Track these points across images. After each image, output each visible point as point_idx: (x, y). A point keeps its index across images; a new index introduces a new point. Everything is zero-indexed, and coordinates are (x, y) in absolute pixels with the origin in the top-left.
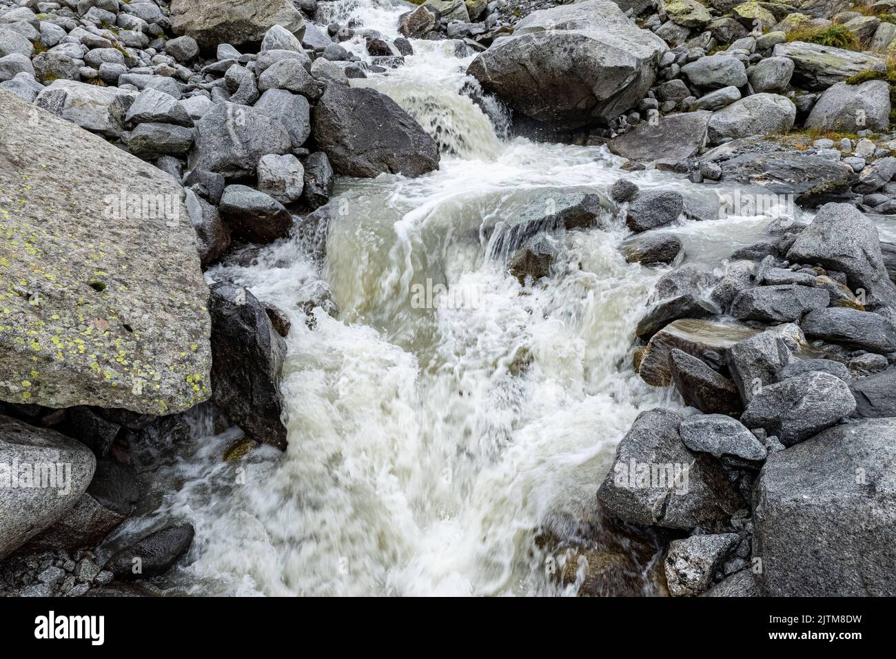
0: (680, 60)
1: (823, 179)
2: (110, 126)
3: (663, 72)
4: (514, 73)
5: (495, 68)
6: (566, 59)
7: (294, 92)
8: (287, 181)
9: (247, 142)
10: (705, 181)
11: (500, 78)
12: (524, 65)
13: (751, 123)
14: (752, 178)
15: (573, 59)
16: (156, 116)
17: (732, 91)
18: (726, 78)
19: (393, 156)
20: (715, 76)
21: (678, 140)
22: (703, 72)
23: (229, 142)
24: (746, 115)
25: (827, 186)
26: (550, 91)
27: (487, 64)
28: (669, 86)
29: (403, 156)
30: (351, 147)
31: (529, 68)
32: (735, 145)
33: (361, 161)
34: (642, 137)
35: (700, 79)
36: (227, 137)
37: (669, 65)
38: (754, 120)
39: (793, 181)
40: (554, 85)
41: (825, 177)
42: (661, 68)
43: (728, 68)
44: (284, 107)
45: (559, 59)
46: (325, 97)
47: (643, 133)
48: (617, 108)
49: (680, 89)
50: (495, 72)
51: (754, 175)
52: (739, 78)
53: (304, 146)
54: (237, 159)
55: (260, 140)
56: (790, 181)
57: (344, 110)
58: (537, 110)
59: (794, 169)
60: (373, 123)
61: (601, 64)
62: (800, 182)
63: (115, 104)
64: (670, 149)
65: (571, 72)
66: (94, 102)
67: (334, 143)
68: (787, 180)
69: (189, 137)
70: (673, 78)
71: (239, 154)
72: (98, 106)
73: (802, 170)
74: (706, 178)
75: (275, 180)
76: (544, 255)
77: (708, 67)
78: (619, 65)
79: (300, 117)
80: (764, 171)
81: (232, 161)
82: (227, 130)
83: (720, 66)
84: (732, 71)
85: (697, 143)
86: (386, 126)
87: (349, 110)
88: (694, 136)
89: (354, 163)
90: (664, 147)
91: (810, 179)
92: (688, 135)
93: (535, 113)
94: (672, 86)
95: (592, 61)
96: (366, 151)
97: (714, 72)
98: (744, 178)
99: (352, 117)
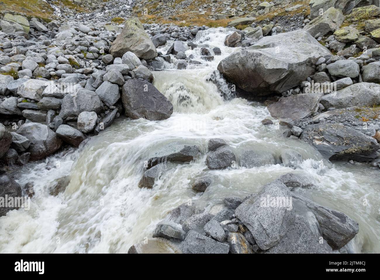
0: (328, 62)
1: (354, 145)
2: (36, 98)
3: (318, 68)
4: (234, 69)
5: (226, 67)
6: (252, 64)
7: (113, 83)
8: (86, 124)
9: (80, 105)
10: (291, 136)
11: (228, 71)
12: (237, 66)
13: (352, 100)
14: (314, 138)
15: (255, 65)
16: (49, 95)
17: (347, 81)
18: (346, 73)
19: (146, 111)
20: (340, 72)
21: (302, 108)
22: (336, 69)
23: (73, 105)
24: (349, 95)
25: (356, 150)
26: (248, 78)
27: (224, 65)
28: (318, 75)
29: (151, 112)
30: (132, 106)
31: (239, 67)
32: (331, 113)
33: (135, 113)
34: (283, 105)
35: (333, 72)
36: (72, 103)
37: (321, 64)
38: (354, 98)
39: (335, 144)
40: (249, 76)
41: (355, 144)
42: (317, 66)
43: (348, 68)
44: (106, 89)
45: (250, 64)
46: (125, 85)
47: (284, 103)
48: (285, 86)
49: (323, 77)
50: (227, 68)
51: (316, 137)
52: (353, 73)
53: (114, 105)
54: (74, 112)
55: (85, 105)
56: (333, 144)
57: (132, 90)
58: (245, 86)
59: (338, 136)
60: (143, 96)
61: (266, 67)
62: (340, 145)
63: (40, 89)
64: (296, 112)
65: (254, 71)
66: (31, 89)
67: (127, 104)
68: (332, 143)
69: (58, 103)
70: (322, 71)
71: (75, 111)
72: (33, 91)
73: (342, 138)
74: (293, 134)
75: (82, 123)
76: (150, 177)
77: (338, 66)
78: (275, 68)
79: (113, 93)
80: (322, 135)
81: (72, 113)
82: (72, 101)
83: (344, 66)
84: (350, 69)
85: (311, 110)
86: (147, 98)
87: (134, 91)
88: (310, 106)
89: (132, 113)
90: (293, 111)
91: (346, 144)
92: (307, 105)
93: (244, 88)
94: (319, 75)
95: (262, 66)
96: (138, 108)
97: (341, 69)
98: (311, 138)
99: (135, 93)
